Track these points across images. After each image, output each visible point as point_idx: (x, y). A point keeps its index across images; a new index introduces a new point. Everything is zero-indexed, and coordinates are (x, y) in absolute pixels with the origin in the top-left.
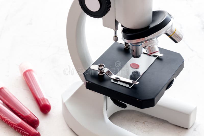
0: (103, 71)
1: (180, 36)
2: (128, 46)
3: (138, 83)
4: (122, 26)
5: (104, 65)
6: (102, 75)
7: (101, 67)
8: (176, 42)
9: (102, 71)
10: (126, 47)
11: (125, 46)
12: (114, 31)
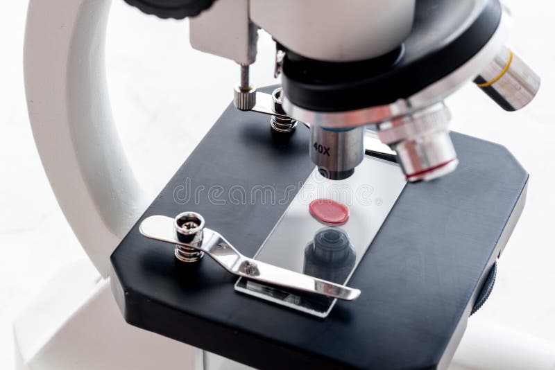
0: (196, 246)
1: (529, 81)
2: (289, 122)
3: (354, 294)
4: (280, 47)
5: (199, 216)
6: (193, 260)
7: (189, 227)
8: (507, 107)
9: (194, 244)
10: (277, 126)
11: (277, 121)
12: (237, 70)
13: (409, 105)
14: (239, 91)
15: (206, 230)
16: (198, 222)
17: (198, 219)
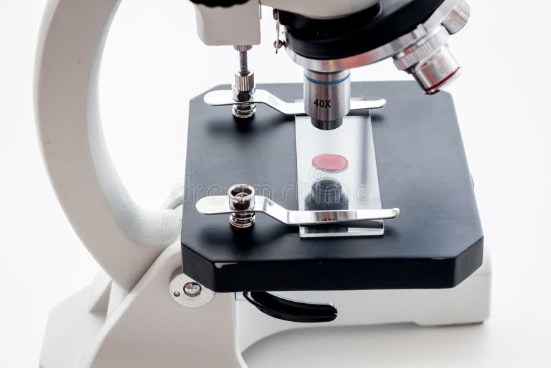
7: (242, 196)
13: (414, 37)
14: (239, 75)
15: (257, 197)
16: (249, 192)
17: (249, 190)
